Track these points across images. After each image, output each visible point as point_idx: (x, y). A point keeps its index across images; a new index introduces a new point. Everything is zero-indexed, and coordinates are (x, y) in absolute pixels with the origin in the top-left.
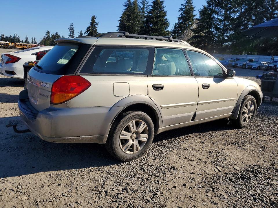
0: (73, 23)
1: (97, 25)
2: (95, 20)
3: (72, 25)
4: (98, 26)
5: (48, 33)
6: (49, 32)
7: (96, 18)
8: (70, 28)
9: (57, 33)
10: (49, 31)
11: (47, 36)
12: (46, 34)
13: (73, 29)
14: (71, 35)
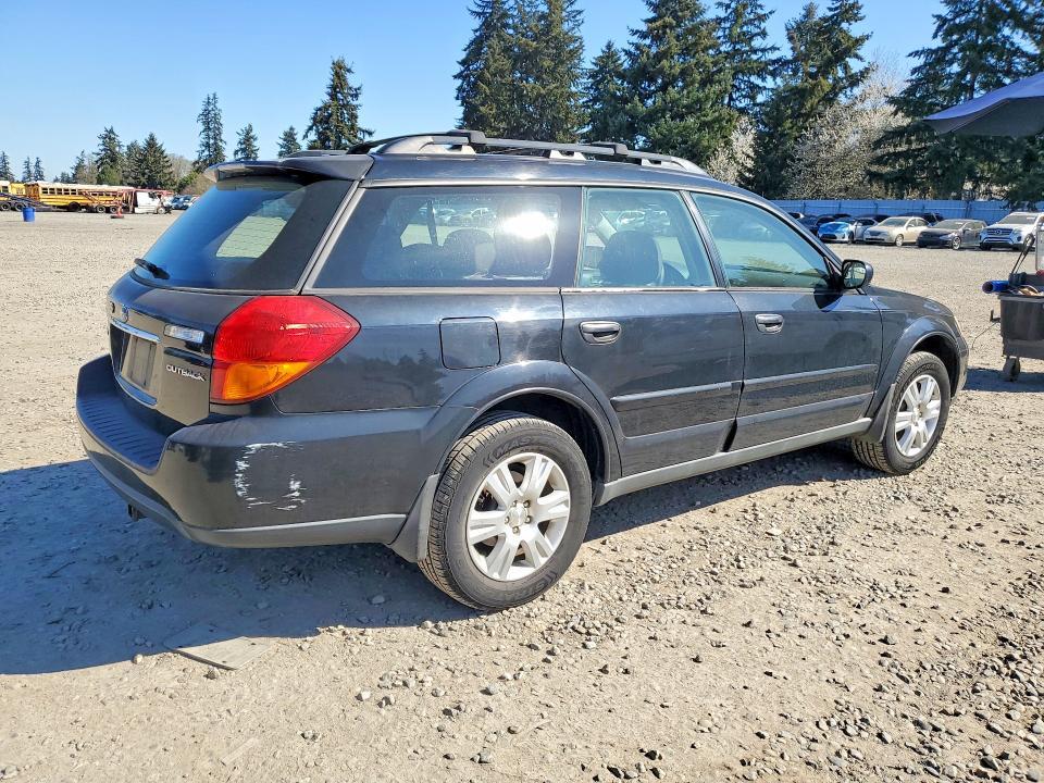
0: (215, 95)
1: (356, 96)
2: (348, 75)
3: (210, 102)
4: (360, 100)
5: (109, 137)
6: (113, 133)
7: (349, 71)
8: (206, 113)
9: (152, 138)
10: (111, 131)
11: (104, 150)
12: (101, 142)
13: (216, 119)
14: (212, 141)
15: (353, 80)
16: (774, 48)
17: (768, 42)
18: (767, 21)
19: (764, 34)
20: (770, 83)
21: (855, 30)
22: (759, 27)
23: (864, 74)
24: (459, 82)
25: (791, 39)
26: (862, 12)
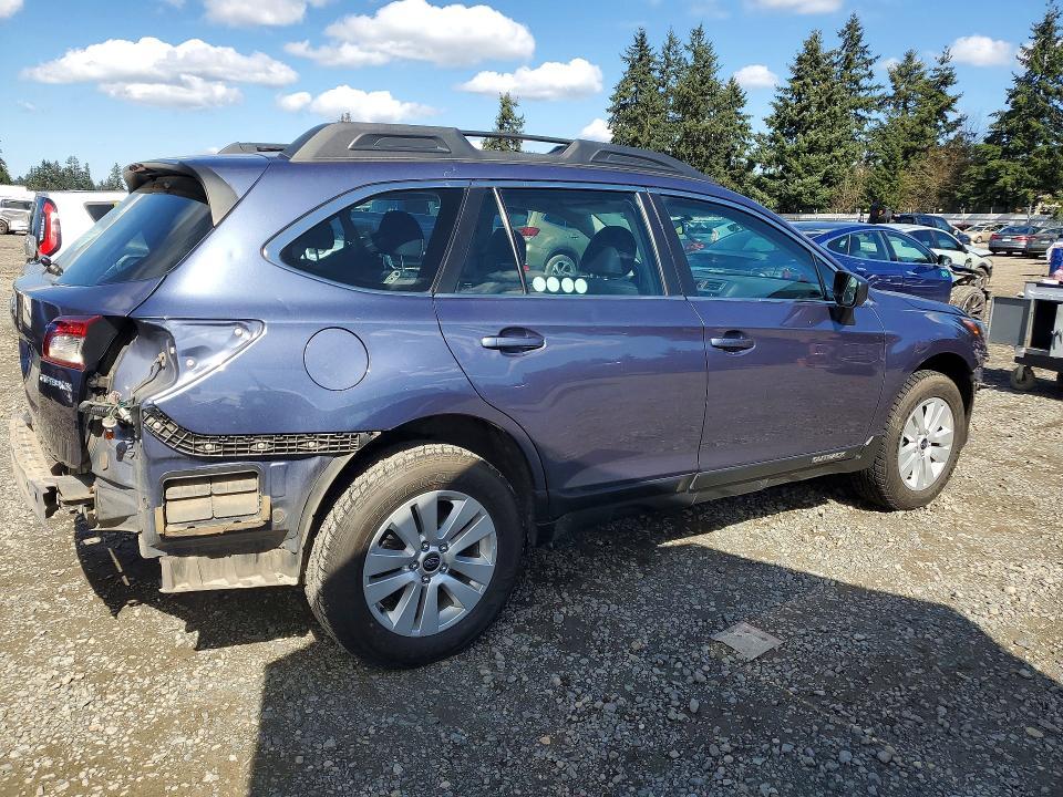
15: (517, 112)
16: (879, 87)
17: (874, 82)
18: (874, 65)
19: (871, 75)
20: (874, 114)
21: (950, 91)
22: (866, 69)
23: (958, 123)
24: (611, 114)
25: (893, 80)
26: (956, 79)
